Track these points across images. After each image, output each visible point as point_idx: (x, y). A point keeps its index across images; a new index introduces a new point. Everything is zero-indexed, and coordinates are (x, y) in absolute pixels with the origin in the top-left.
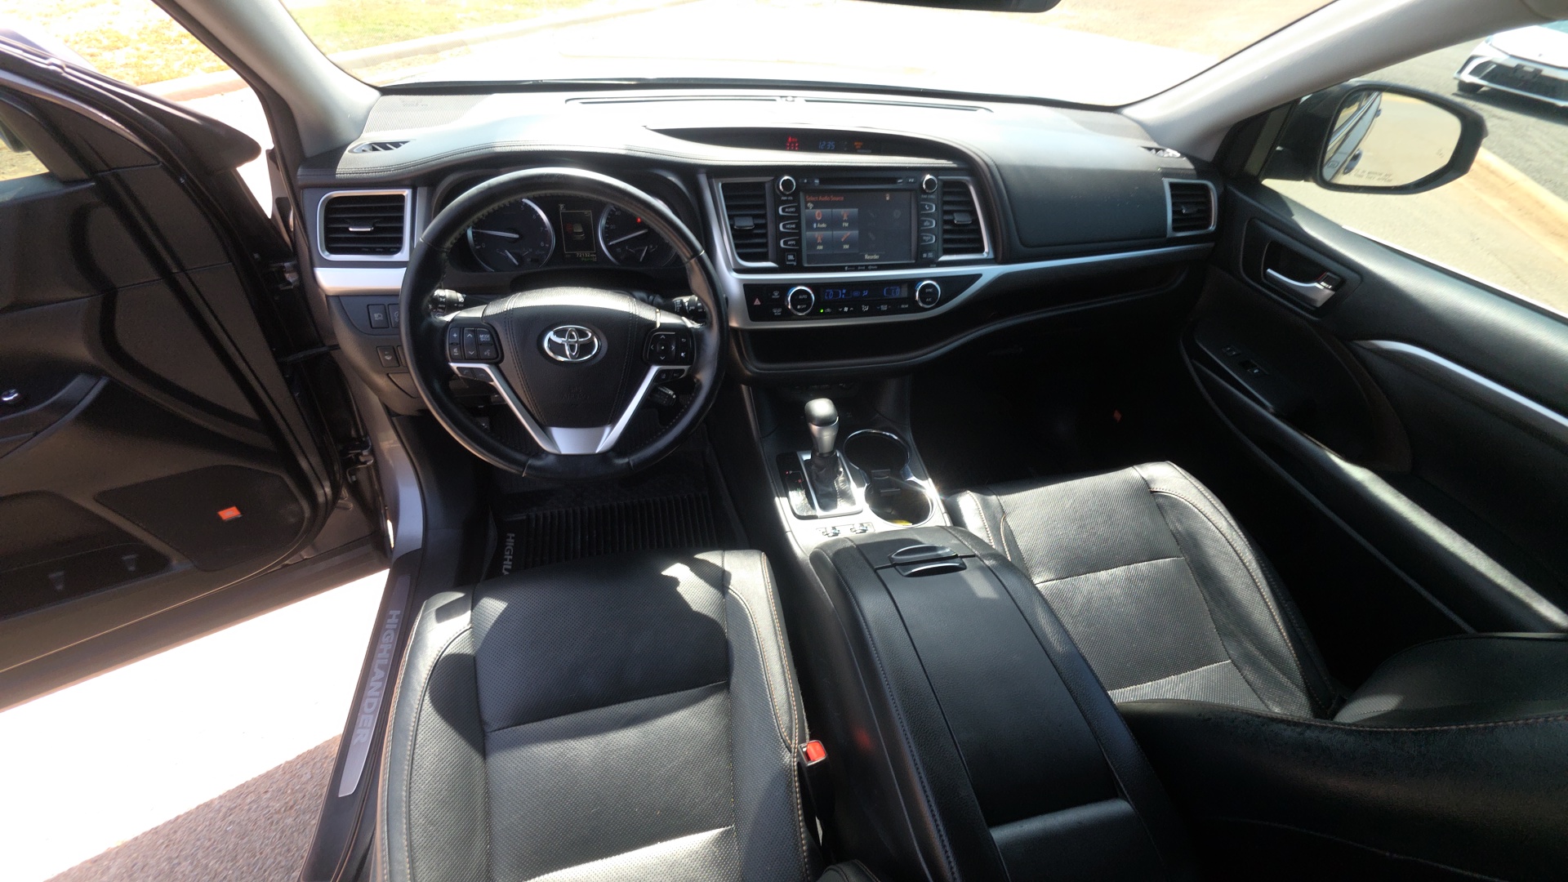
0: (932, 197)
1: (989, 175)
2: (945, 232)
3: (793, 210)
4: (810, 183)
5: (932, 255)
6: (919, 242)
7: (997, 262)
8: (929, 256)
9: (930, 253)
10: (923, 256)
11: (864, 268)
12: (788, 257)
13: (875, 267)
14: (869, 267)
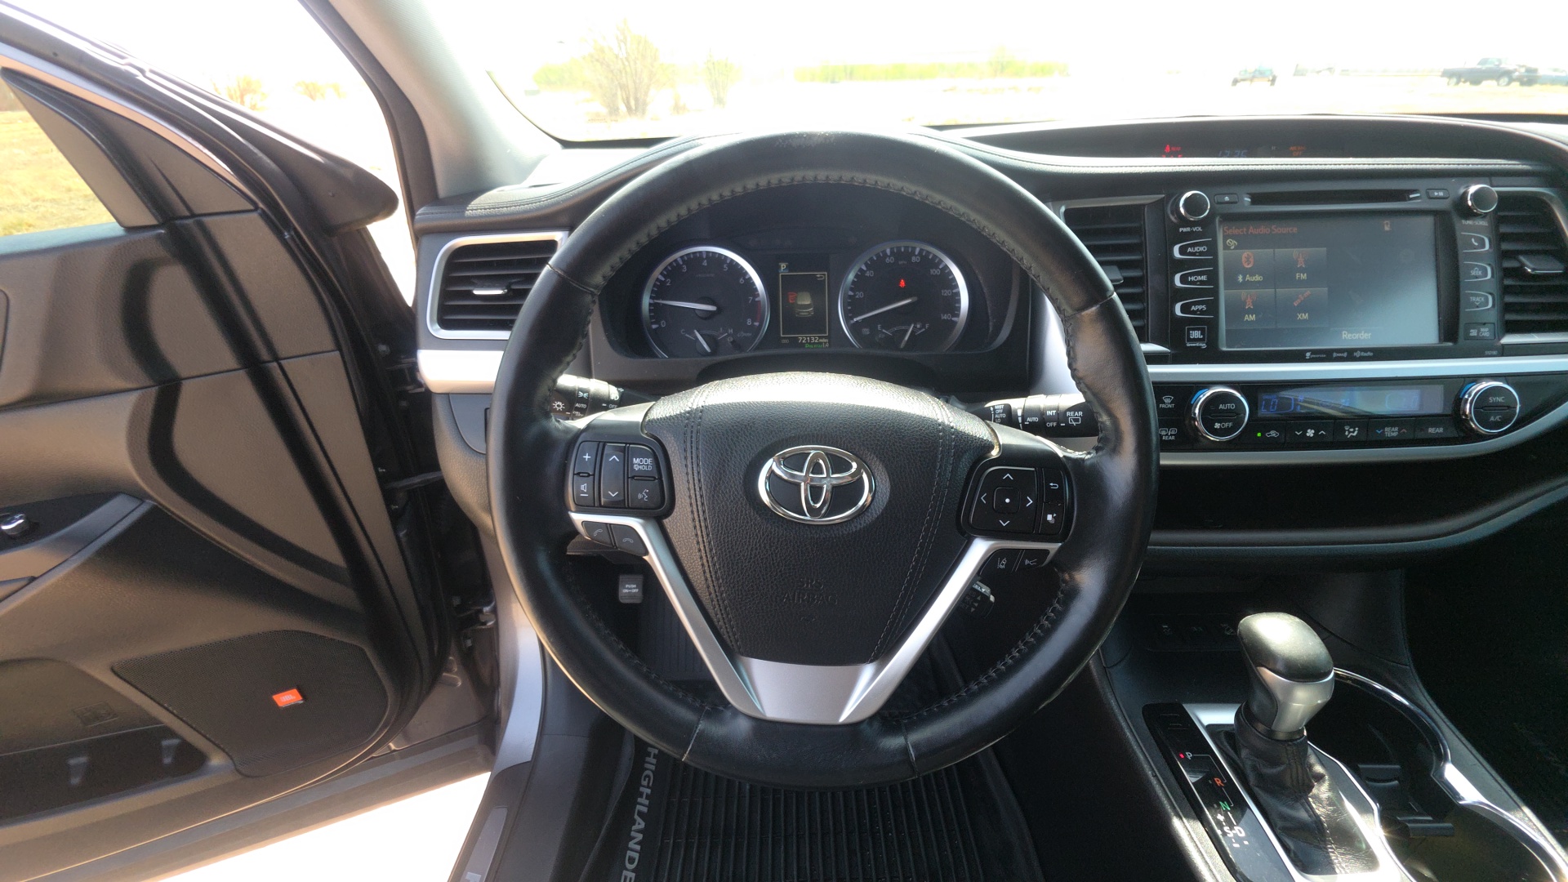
0: (1484, 222)
2: (1506, 290)
3: (1201, 249)
4: (1236, 203)
5: (1488, 331)
6: (1460, 305)
8: (1481, 334)
9: (1483, 329)
10: (1470, 334)
11: (1345, 355)
12: (1192, 333)
13: (1368, 354)
14: (1357, 354)
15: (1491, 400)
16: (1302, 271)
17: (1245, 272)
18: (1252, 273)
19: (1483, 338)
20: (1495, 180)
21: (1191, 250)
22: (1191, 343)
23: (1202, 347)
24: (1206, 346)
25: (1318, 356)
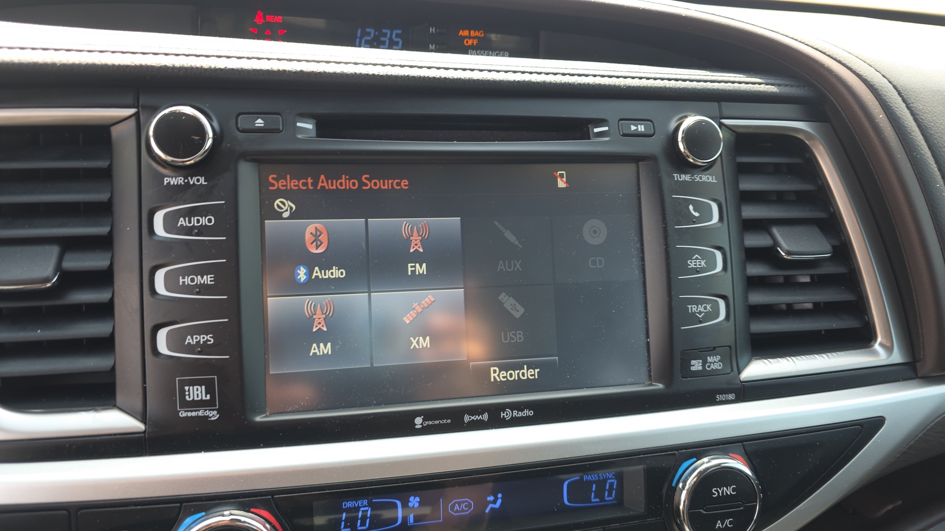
0: (706, 178)
2: (753, 283)
3: (204, 221)
4: (278, 131)
5: (719, 361)
6: (673, 320)
7: (919, 376)
8: (709, 367)
9: (712, 357)
10: (692, 367)
11: (485, 417)
12: (189, 391)
13: (524, 414)
14: (505, 414)
15: (716, 492)
16: (417, 258)
17: (311, 261)
18: (325, 262)
19: (714, 373)
21: (183, 223)
22: (188, 411)
23: (211, 417)
24: (218, 415)
25: (437, 422)
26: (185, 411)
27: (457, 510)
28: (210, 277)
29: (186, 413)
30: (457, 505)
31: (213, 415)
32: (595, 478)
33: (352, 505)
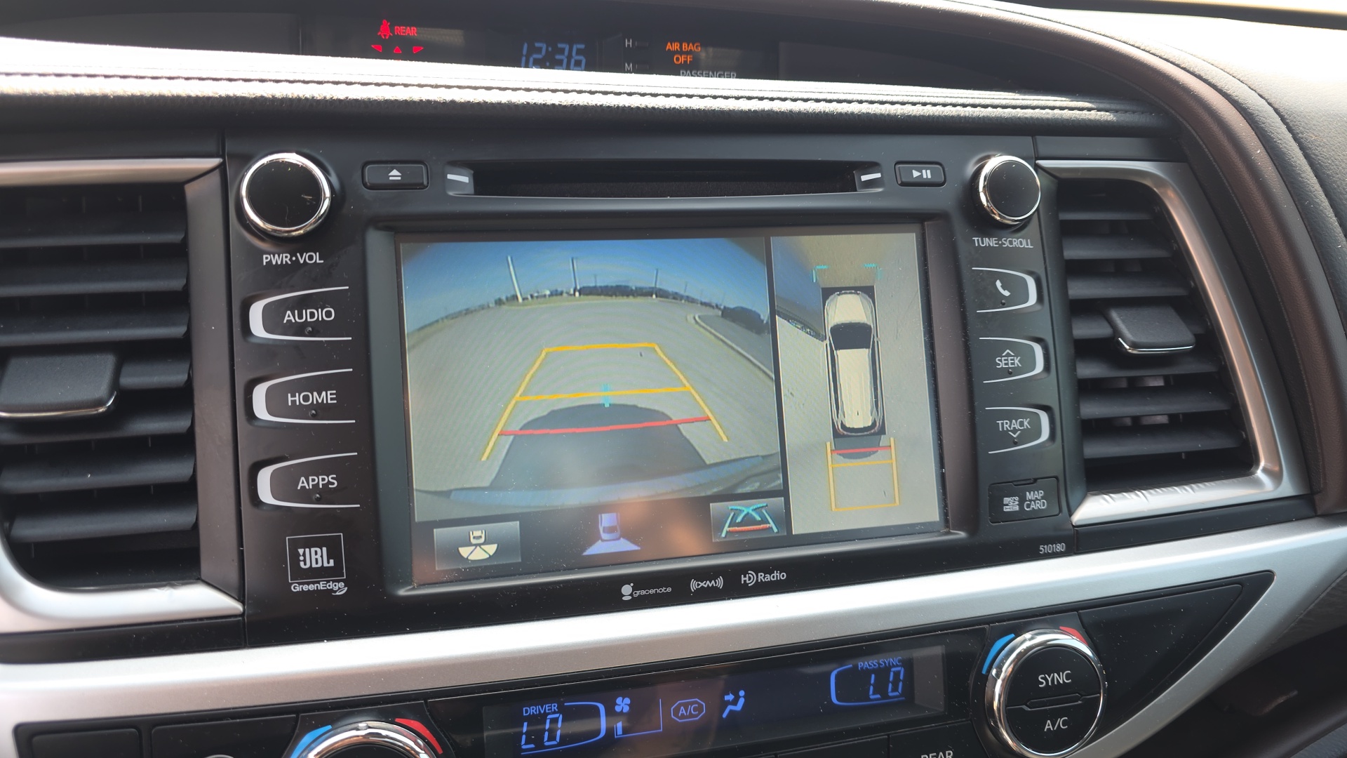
0: (1019, 242)
1: (1257, 152)
3: (320, 315)
4: (421, 186)
5: (1043, 498)
6: (978, 441)
7: (1319, 513)
8: (1028, 506)
9: (1032, 492)
10: (1005, 507)
11: (720, 582)
12: (304, 555)
13: (773, 577)
14: (747, 579)
15: (1043, 680)
19: (1036, 515)
20: (1045, 143)
21: (292, 318)
22: (303, 584)
23: (336, 592)
24: (346, 588)
25: (652, 591)
26: (299, 584)
27: (683, 715)
28: (331, 394)
29: (301, 586)
30: (682, 708)
31: (339, 588)
32: (875, 665)
33: (536, 711)
